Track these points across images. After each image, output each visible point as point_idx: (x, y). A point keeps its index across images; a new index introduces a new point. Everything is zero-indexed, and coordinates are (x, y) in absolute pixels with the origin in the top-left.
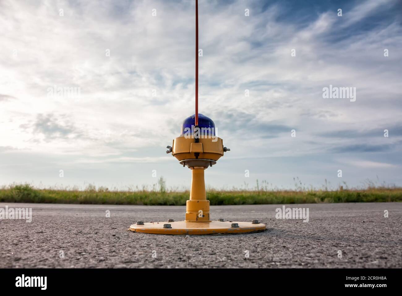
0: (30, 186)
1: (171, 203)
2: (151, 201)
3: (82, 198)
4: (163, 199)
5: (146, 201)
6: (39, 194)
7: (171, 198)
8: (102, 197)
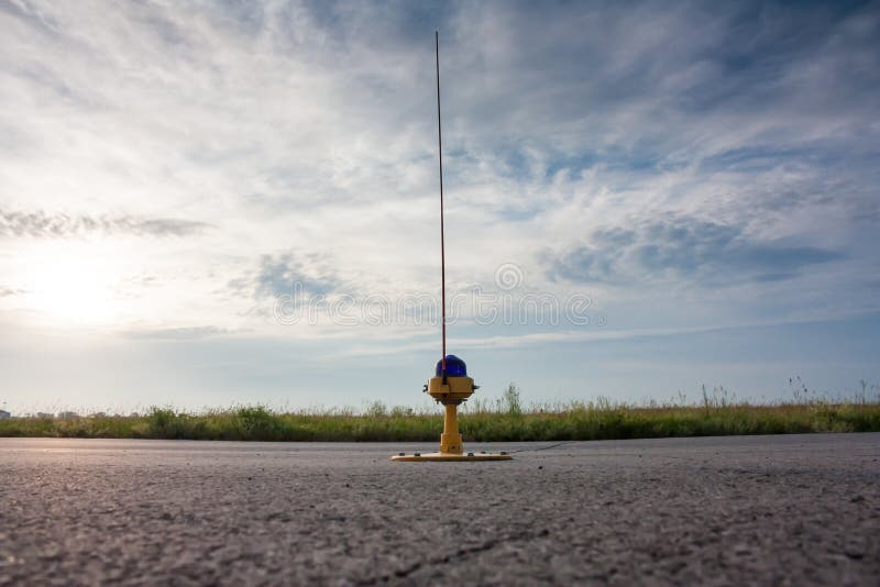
0: (266, 410)
1: (526, 436)
2: (488, 434)
3: (360, 429)
4: (513, 428)
5: (481, 433)
6: (283, 424)
7: (527, 427)
8: (397, 428)
